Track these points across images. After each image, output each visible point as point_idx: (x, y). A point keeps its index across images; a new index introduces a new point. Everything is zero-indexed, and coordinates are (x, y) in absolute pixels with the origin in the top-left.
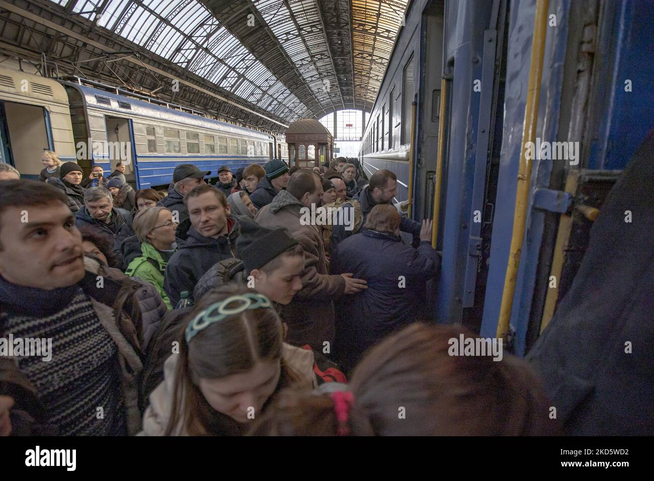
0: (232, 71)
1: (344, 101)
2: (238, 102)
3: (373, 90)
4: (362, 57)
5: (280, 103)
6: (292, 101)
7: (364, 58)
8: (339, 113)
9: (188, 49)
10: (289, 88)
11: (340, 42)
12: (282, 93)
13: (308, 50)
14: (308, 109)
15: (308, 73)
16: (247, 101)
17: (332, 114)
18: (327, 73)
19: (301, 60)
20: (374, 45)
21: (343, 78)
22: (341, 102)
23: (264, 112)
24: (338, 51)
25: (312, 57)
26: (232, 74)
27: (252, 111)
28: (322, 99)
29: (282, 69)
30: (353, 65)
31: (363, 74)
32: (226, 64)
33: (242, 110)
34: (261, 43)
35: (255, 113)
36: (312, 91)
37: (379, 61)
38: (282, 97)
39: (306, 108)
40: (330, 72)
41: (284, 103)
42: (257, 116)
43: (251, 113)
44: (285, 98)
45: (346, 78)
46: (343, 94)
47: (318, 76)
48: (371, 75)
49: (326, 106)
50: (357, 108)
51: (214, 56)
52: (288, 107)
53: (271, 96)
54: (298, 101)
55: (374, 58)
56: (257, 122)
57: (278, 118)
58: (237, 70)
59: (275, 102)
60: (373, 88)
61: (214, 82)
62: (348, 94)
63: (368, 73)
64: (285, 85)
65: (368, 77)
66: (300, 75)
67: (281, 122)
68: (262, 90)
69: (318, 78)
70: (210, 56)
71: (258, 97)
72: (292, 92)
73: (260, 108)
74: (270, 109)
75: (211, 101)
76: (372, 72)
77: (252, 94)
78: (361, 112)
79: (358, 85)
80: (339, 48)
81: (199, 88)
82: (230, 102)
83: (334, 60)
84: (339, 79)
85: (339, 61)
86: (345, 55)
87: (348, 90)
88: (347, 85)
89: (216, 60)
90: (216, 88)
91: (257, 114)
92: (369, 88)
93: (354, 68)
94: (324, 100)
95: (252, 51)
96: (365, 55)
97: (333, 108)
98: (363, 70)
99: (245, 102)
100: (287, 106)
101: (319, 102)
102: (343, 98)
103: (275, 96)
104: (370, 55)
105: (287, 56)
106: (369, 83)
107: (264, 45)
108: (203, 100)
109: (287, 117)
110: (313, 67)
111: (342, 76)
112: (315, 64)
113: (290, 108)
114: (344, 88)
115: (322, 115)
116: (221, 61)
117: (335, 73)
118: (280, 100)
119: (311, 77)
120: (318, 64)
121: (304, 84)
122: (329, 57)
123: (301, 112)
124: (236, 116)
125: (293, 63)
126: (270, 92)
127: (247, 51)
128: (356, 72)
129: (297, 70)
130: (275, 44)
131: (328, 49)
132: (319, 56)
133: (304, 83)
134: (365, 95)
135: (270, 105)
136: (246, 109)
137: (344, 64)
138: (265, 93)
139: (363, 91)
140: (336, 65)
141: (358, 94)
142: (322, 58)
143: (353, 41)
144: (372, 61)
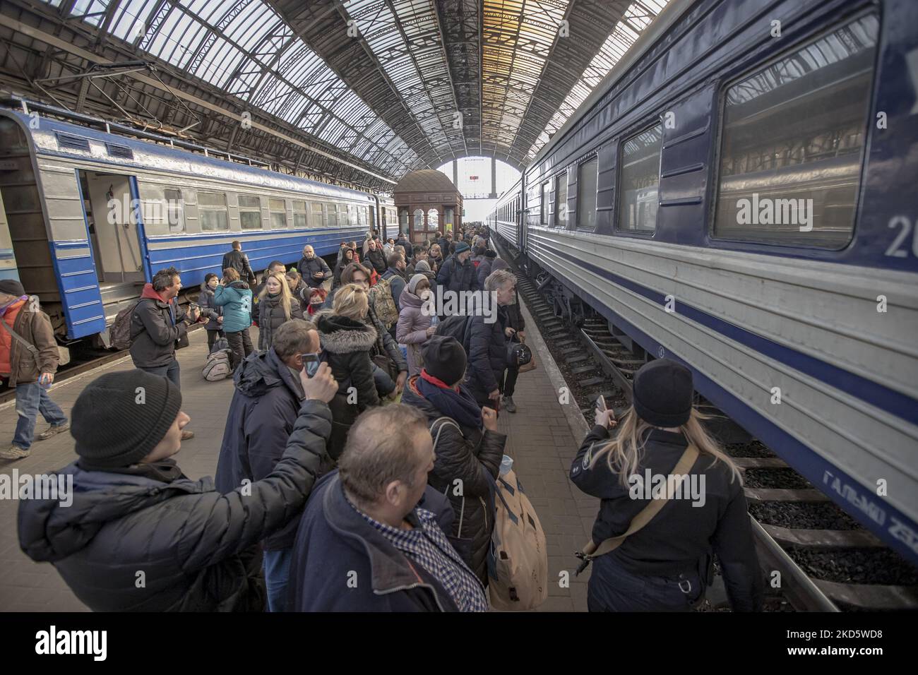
0: (315, 106)
1: (467, 145)
2: (324, 149)
3: (507, 128)
4: (494, 82)
5: (381, 149)
6: (397, 146)
7: (497, 83)
8: (460, 161)
9: (251, 72)
10: (393, 128)
11: (464, 61)
12: (384, 136)
13: (420, 73)
14: (419, 156)
15: (419, 106)
16: (335, 148)
17: (451, 163)
18: (446, 106)
19: (410, 88)
20: (512, 64)
21: (467, 112)
22: (463, 147)
23: (360, 162)
24: (461, 75)
25: (425, 83)
26: (315, 109)
27: (343, 162)
28: (438, 143)
29: (385, 101)
30: (482, 94)
31: (495, 106)
32: (306, 96)
33: (329, 161)
34: (354, 63)
35: (347, 163)
36: (424, 132)
37: (519, 87)
38: (383, 140)
39: (416, 155)
40: (449, 105)
41: (386, 149)
42: (351, 168)
43: (341, 164)
44: (388, 143)
45: (472, 113)
46: (466, 135)
47: (432, 111)
48: (506, 108)
49: (443, 152)
50: (485, 154)
51: (288, 83)
52: (392, 155)
53: (369, 140)
54: (406, 146)
55: (512, 83)
56: (351, 177)
57: (378, 170)
58: (322, 104)
59: (375, 148)
60: (509, 126)
61: (289, 121)
62: (472, 136)
63: (501, 105)
64: (388, 124)
65: (503, 110)
66: (409, 109)
67: (382, 175)
68: (356, 132)
69: (433, 114)
70: (283, 84)
71: (351, 141)
72: (397, 134)
73: (353, 157)
74: (367, 157)
75: (286, 149)
76: (507, 103)
77: (343, 137)
78: (490, 159)
79: (487, 122)
80: (462, 70)
81: (267, 130)
82: (312, 149)
83: (455, 87)
84: (462, 115)
85: (463, 89)
86: (471, 80)
87: (472, 130)
88: (472, 122)
89: (291, 89)
90: (292, 130)
91: (351, 165)
92: (502, 125)
93: (482, 98)
94: (440, 144)
95: (342, 75)
96: (499, 80)
97: (453, 154)
98: (495, 100)
99: (333, 149)
100: (391, 153)
101: (433, 147)
102: (466, 141)
103: (374, 140)
104: (506, 79)
105: (391, 82)
106: (502, 119)
107: (358, 67)
108: (274, 147)
109: (390, 168)
110: (426, 98)
112: (429, 93)
113: (395, 156)
114: (469, 127)
115: (437, 164)
116: (298, 90)
117: (456, 105)
118: (381, 146)
119: (424, 112)
120: (434, 94)
121: (414, 122)
122: (448, 83)
123: (409, 161)
124: (321, 169)
125: (398, 92)
126: (367, 134)
127: (335, 76)
128: (485, 104)
129: (404, 102)
130: (374, 65)
131: (449, 71)
132: (435, 82)
134: (495, 136)
135: (368, 152)
136: (335, 158)
137: (468, 94)
138: (360, 135)
139: (494, 130)
140: (457, 94)
141: (487, 135)
142: (438, 85)
143: (482, 59)
144: (508, 87)
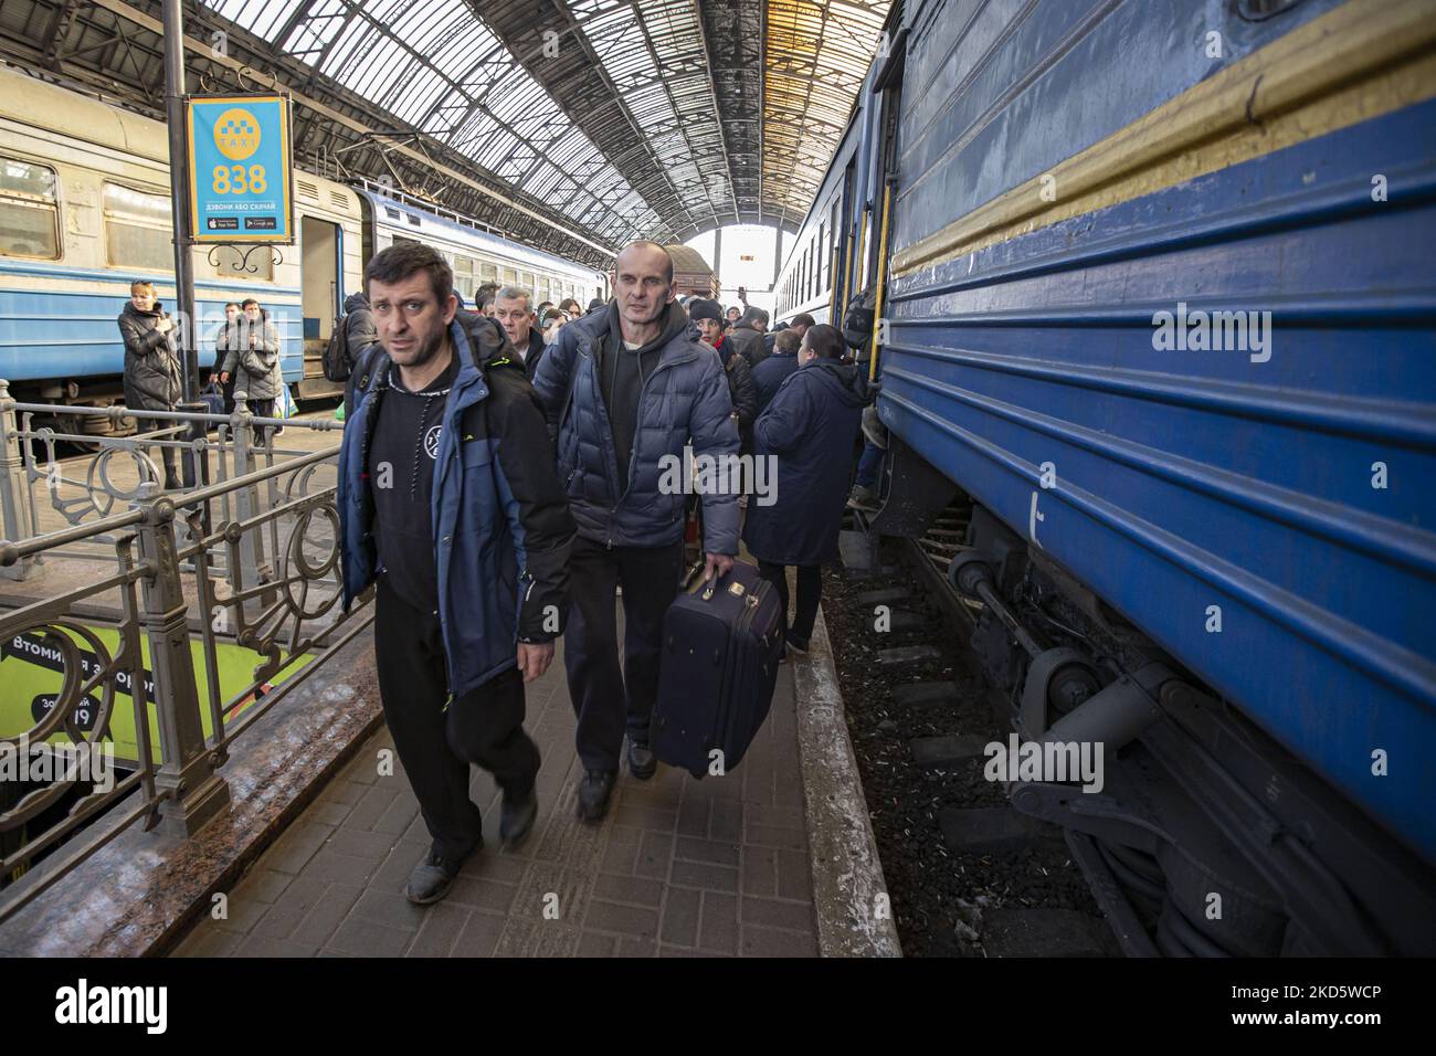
0: (524, 146)
1: (739, 206)
2: (527, 206)
3: (802, 185)
4: (781, 121)
5: (608, 208)
6: (631, 204)
7: (787, 122)
8: (726, 230)
9: (451, 107)
10: (628, 178)
11: (738, 91)
12: (614, 189)
13: (674, 104)
14: (663, 221)
15: (668, 149)
16: (544, 204)
17: (712, 233)
18: (709, 149)
19: (658, 124)
20: (808, 97)
21: (739, 160)
22: (732, 209)
23: (575, 225)
24: (734, 108)
25: (680, 118)
26: (524, 151)
27: (553, 224)
28: (693, 202)
29: (620, 141)
30: (763, 135)
31: (783, 152)
32: (515, 133)
33: (533, 221)
34: (584, 92)
35: (558, 227)
36: (673, 185)
37: (818, 129)
38: (612, 195)
39: (658, 219)
40: (713, 149)
41: (614, 209)
42: (562, 233)
43: (551, 227)
44: (619, 199)
45: (747, 161)
46: (737, 193)
47: (688, 156)
48: (799, 156)
49: (700, 215)
50: (766, 221)
51: (494, 117)
52: (622, 217)
53: (591, 193)
54: (644, 204)
55: (807, 122)
56: (560, 246)
57: (600, 239)
58: (533, 144)
59: (598, 206)
60: (803, 181)
61: (487, 167)
62: (748, 193)
63: (792, 152)
64: (621, 172)
65: (794, 159)
66: (653, 153)
67: (605, 246)
68: (575, 182)
69: (688, 160)
70: (488, 118)
71: (566, 195)
72: (633, 187)
73: (567, 218)
74: (587, 218)
75: (479, 203)
76: (800, 149)
77: (555, 190)
78: (775, 230)
79: (772, 175)
80: (736, 102)
81: (464, 180)
82: (515, 205)
83: (724, 125)
84: (732, 163)
85: (734, 126)
86: (746, 117)
87: (748, 184)
88: (746, 173)
89: (497, 125)
90: (491, 179)
91: (563, 230)
92: (794, 181)
93: (764, 140)
94: (697, 204)
95: (566, 107)
96: (788, 117)
97: (716, 219)
98: (783, 144)
99: (541, 206)
100: (621, 214)
101: (686, 208)
102: (737, 201)
103: (598, 195)
104: (799, 117)
105: (632, 117)
106: (793, 171)
107: (588, 97)
108: (464, 200)
109: (618, 237)
110: (681, 137)
111: (738, 157)
112: (684, 131)
113: (626, 219)
114: (740, 180)
115: (689, 233)
116: (507, 127)
117: (724, 149)
118: (607, 203)
119: (675, 157)
120: (691, 132)
121: (658, 171)
122: (714, 119)
123: (647, 227)
124: (522, 232)
125: (640, 130)
126: (590, 187)
127: (556, 107)
128: (767, 149)
129: (648, 144)
130: (610, 96)
131: (714, 103)
132: (694, 117)
133: (659, 169)
134: (784, 196)
135: (587, 211)
136: (543, 219)
137: (744, 134)
138: (580, 187)
139: (781, 187)
140: (727, 133)
141: (771, 193)
142: (699, 121)
143: (764, 89)
144: (803, 129)
